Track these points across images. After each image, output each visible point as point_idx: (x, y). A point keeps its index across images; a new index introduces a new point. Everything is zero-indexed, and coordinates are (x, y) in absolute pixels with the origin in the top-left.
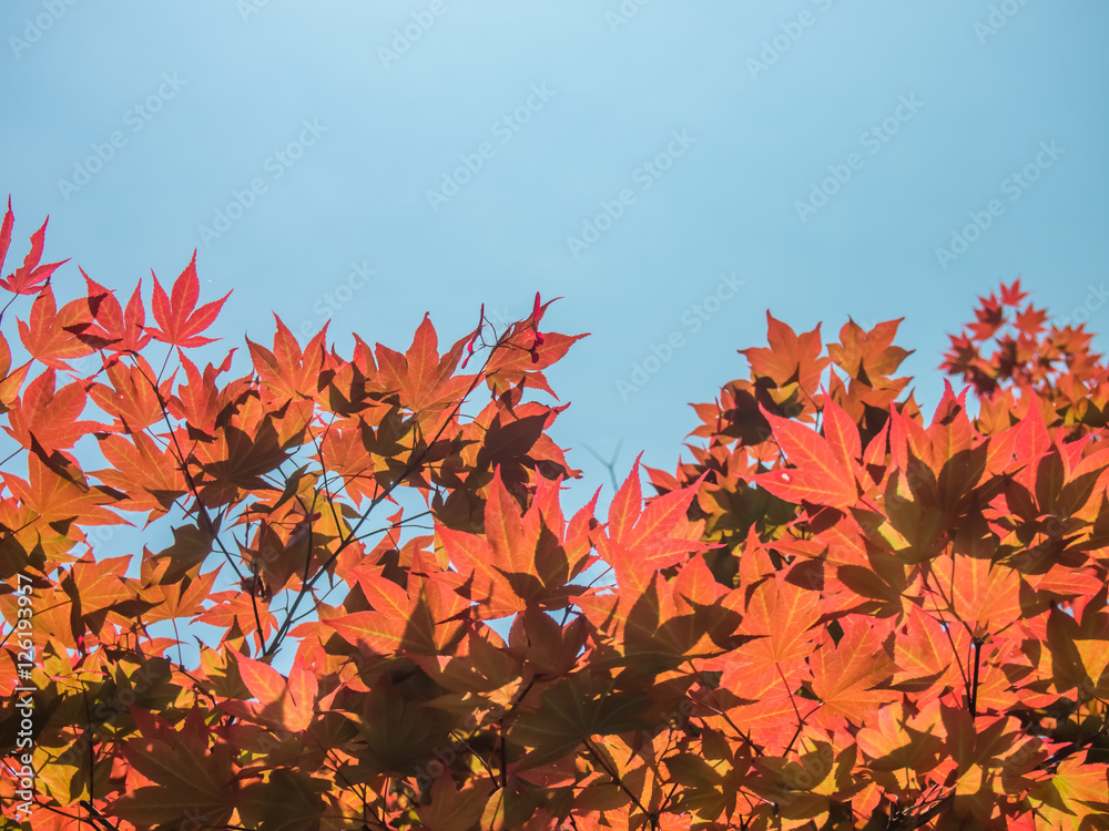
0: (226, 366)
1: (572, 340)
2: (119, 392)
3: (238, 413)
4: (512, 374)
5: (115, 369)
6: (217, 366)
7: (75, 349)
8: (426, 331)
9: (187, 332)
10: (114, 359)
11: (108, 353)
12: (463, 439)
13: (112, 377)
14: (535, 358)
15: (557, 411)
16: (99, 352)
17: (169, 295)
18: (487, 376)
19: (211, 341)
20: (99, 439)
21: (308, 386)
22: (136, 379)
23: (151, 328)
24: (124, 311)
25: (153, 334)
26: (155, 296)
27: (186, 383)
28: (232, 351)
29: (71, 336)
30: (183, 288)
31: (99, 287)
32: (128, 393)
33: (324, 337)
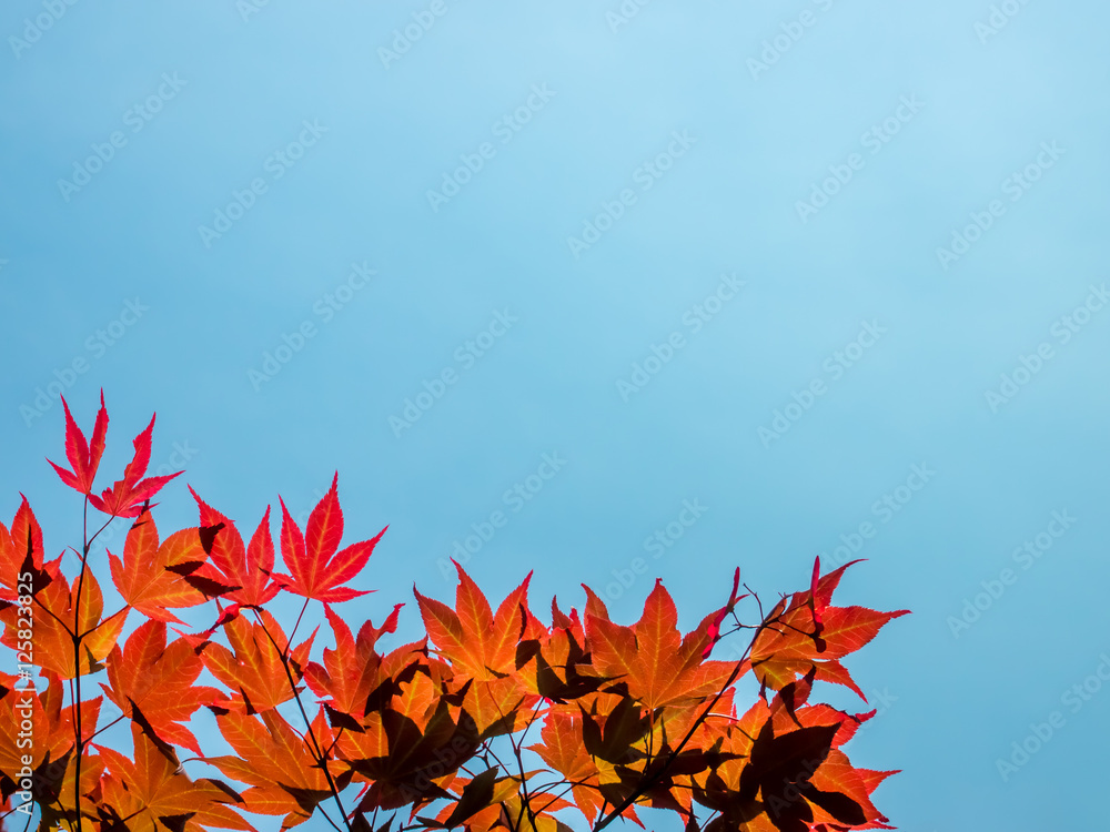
0: (390, 626)
1: (884, 618)
2: (239, 656)
3: (400, 693)
4: (797, 663)
5: (234, 625)
6: (377, 626)
7: (182, 595)
8: (660, 599)
9: (326, 582)
10: (232, 611)
11: (226, 603)
12: (723, 750)
13: (231, 635)
14: (821, 646)
15: (858, 719)
16: (213, 601)
17: (303, 532)
18: (754, 665)
19: (359, 594)
20: (216, 714)
21: (503, 660)
22: (260, 641)
23: (278, 575)
24: (246, 548)
25: (282, 583)
26: (284, 532)
27: (333, 647)
28: (398, 607)
29: (177, 578)
30: (322, 523)
31: (215, 514)
32: (251, 659)
33: (525, 594)
